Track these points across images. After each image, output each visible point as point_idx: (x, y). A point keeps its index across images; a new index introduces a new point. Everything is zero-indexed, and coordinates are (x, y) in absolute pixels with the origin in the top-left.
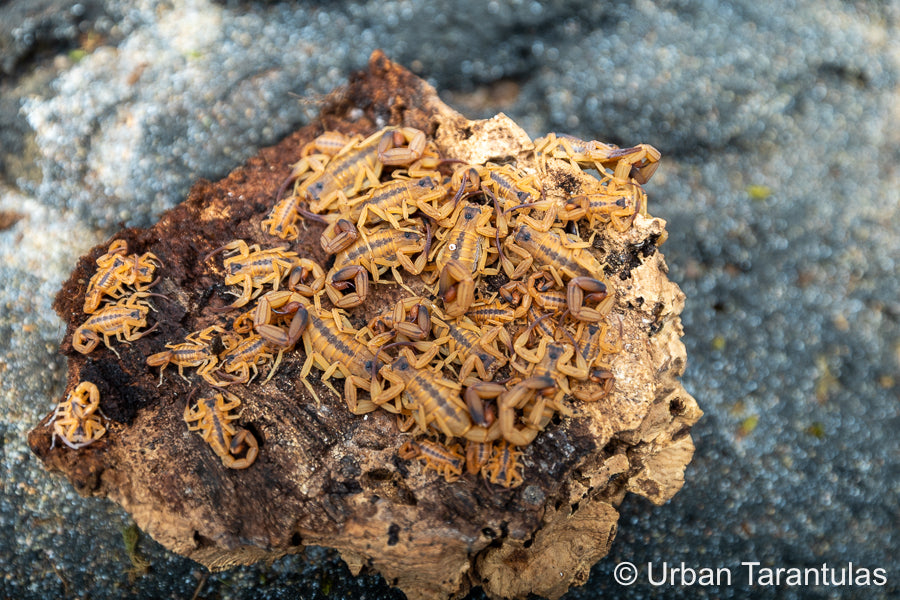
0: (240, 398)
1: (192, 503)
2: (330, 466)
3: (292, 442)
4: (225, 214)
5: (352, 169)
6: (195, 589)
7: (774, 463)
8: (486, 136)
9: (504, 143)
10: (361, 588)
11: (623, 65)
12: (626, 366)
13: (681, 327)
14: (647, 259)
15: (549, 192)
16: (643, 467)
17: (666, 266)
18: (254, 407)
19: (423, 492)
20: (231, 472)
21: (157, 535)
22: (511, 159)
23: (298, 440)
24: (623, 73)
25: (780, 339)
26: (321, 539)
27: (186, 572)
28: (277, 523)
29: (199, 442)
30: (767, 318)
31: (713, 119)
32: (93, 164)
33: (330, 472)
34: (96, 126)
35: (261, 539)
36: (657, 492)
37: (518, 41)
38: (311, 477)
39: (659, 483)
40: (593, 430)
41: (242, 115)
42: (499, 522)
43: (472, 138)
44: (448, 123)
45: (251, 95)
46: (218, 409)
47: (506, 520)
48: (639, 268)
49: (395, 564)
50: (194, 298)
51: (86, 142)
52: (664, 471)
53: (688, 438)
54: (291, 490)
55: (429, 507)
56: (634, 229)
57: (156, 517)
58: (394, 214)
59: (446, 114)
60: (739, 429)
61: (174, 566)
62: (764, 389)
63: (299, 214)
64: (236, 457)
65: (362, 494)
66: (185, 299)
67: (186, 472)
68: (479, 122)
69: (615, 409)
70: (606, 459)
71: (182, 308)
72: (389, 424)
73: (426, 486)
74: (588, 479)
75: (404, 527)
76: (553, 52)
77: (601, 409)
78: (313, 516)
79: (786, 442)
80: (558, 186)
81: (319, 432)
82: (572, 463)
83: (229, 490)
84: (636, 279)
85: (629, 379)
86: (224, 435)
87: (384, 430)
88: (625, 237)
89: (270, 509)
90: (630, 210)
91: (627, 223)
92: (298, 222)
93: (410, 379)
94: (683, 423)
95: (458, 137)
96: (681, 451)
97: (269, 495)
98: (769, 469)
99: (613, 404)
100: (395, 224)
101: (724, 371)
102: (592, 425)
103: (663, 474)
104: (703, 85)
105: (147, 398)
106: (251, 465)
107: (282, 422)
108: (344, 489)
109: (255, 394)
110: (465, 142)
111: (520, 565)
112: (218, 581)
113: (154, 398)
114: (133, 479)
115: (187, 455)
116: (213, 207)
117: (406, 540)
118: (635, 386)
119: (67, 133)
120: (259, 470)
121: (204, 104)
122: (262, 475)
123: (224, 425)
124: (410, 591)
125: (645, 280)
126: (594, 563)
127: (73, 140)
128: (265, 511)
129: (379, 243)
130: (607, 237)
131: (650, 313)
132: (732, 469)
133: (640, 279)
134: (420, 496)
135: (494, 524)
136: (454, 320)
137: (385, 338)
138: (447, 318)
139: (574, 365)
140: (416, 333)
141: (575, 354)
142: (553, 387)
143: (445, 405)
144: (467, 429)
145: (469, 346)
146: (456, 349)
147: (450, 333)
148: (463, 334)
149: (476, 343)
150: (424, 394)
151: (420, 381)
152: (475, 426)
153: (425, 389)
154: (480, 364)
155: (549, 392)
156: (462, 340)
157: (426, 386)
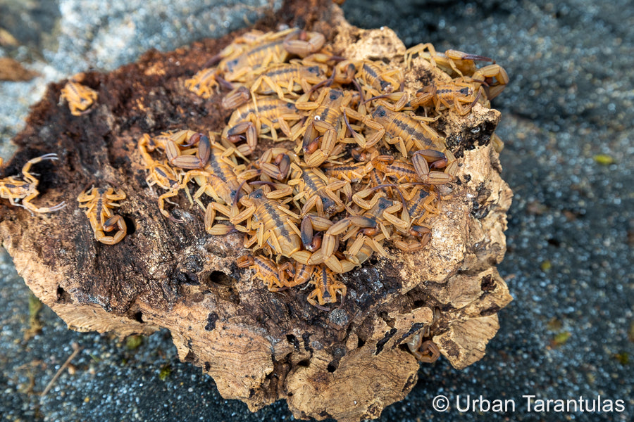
0: (127, 195)
1: (62, 261)
2: (180, 260)
3: (154, 234)
4: (163, 72)
5: (262, 53)
6: (69, 356)
7: (578, 376)
8: (370, 40)
9: (384, 48)
10: (192, 382)
11: (505, 44)
12: (445, 228)
13: (506, 222)
14: (481, 147)
15: (410, 84)
16: (448, 329)
17: (500, 166)
18: (135, 203)
19: (247, 295)
20: (99, 245)
21: (30, 281)
22: (386, 61)
23: (159, 233)
24: (504, 49)
25: (603, 279)
26: (155, 316)
27: (67, 342)
28: (120, 290)
29: (84, 220)
30: (593, 258)
31: (572, 92)
32: (96, 45)
33: (177, 263)
34: (105, 21)
35: (103, 298)
36: (458, 355)
37: (427, 17)
38: (160, 263)
39: (460, 347)
40: (403, 273)
41: (207, 28)
42: (303, 332)
43: (360, 42)
44: (345, 31)
45: (217, 17)
46: (105, 197)
47: (309, 331)
48: (472, 151)
49: (208, 349)
50: (117, 122)
51: (95, 31)
52: (468, 338)
53: (495, 316)
54: (140, 269)
55: (247, 308)
56: (472, 115)
57: (32, 266)
58: (282, 88)
59: (344, 27)
60: (552, 341)
61: (59, 334)
62: (580, 313)
63: (217, 81)
64: (106, 234)
65: (198, 287)
66: (112, 120)
67: (67, 239)
68: (367, 31)
69: (427, 262)
70: (413, 309)
71: (108, 126)
72: (237, 240)
73: (251, 291)
74: (394, 320)
75: (222, 318)
76: (452, 29)
77: (414, 261)
78: (152, 293)
79: (592, 362)
80: (418, 79)
81: (178, 232)
82: (378, 297)
83: (91, 256)
84: (467, 159)
85: (444, 239)
86: (102, 214)
87: (232, 244)
88: (463, 121)
89: (120, 279)
90: (471, 99)
91: (467, 109)
92: (214, 87)
93: (260, 204)
94: (493, 303)
95: (350, 41)
96: (486, 325)
97: (122, 269)
98: (573, 380)
99: (426, 258)
100: (281, 95)
101: (546, 288)
102: (403, 270)
103: (466, 340)
104: (568, 65)
105: (59, 182)
106: (117, 244)
107: (152, 218)
108: (183, 278)
109: (139, 195)
110: (354, 45)
111: (322, 386)
112: (89, 356)
113: (64, 183)
114: (24, 233)
115: (72, 228)
116: (156, 66)
117: (220, 328)
118: (449, 246)
119: (82, 20)
120: (122, 249)
121: (181, 15)
122: (123, 254)
123: (104, 206)
124: (220, 381)
125: (474, 162)
126: (389, 403)
127: (87, 26)
128: (115, 278)
129: (266, 108)
130: (449, 121)
131: (474, 189)
132: (538, 370)
133: (471, 160)
134: (243, 298)
135: (297, 332)
136: (309, 168)
137: (252, 173)
138: (302, 164)
139: (399, 217)
140: (275, 172)
141: (402, 209)
142: (375, 228)
143: (281, 226)
144: (296, 249)
145: (315, 189)
146: (304, 190)
147: (302, 177)
148: (313, 179)
149: (322, 188)
150: (267, 216)
151: (267, 206)
152: (302, 248)
153: (269, 212)
154: (320, 203)
155: (370, 232)
156: (311, 183)
157: (271, 211)
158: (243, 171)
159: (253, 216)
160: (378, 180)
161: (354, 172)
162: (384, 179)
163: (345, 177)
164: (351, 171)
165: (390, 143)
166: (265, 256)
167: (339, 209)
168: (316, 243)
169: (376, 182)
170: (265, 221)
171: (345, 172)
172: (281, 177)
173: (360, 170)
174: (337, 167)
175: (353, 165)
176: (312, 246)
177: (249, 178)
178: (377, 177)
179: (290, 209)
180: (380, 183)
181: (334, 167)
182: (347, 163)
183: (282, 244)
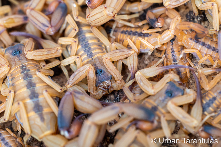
136: (89, 25)
137: (16, 20)
138: (80, 20)
139: (189, 112)
140: (44, 25)
141: (195, 101)
142: (152, 122)
143: (35, 99)
144: (49, 132)
145: (91, 55)
146: (76, 55)
147: (77, 35)
148: (90, 42)
149: (99, 55)
150: (21, 82)
151: (24, 69)
152: (57, 132)
153: (24, 78)
154: (92, 75)
155: (146, 126)
156: (86, 47)
157: (27, 76)
158: (6, 15)
159: (6, 77)
160: (173, 56)
161: (144, 41)
162: (181, 56)
163: (132, 45)
164: (140, 39)
165: (200, 9)
166: (13, 131)
167: (116, 86)
168: (74, 129)
169: (171, 58)
170: (17, 88)
171: (134, 38)
172: (51, 32)
173: (152, 39)
174: (125, 29)
175: (145, 31)
176: (69, 131)
177: (11, 26)
178: (173, 52)
179: (53, 77)
180: (175, 60)
181: (122, 29)
182: (139, 27)
183: (32, 122)
